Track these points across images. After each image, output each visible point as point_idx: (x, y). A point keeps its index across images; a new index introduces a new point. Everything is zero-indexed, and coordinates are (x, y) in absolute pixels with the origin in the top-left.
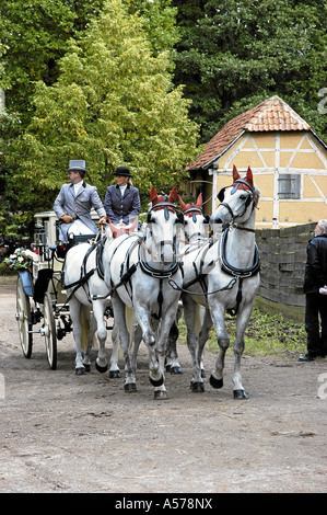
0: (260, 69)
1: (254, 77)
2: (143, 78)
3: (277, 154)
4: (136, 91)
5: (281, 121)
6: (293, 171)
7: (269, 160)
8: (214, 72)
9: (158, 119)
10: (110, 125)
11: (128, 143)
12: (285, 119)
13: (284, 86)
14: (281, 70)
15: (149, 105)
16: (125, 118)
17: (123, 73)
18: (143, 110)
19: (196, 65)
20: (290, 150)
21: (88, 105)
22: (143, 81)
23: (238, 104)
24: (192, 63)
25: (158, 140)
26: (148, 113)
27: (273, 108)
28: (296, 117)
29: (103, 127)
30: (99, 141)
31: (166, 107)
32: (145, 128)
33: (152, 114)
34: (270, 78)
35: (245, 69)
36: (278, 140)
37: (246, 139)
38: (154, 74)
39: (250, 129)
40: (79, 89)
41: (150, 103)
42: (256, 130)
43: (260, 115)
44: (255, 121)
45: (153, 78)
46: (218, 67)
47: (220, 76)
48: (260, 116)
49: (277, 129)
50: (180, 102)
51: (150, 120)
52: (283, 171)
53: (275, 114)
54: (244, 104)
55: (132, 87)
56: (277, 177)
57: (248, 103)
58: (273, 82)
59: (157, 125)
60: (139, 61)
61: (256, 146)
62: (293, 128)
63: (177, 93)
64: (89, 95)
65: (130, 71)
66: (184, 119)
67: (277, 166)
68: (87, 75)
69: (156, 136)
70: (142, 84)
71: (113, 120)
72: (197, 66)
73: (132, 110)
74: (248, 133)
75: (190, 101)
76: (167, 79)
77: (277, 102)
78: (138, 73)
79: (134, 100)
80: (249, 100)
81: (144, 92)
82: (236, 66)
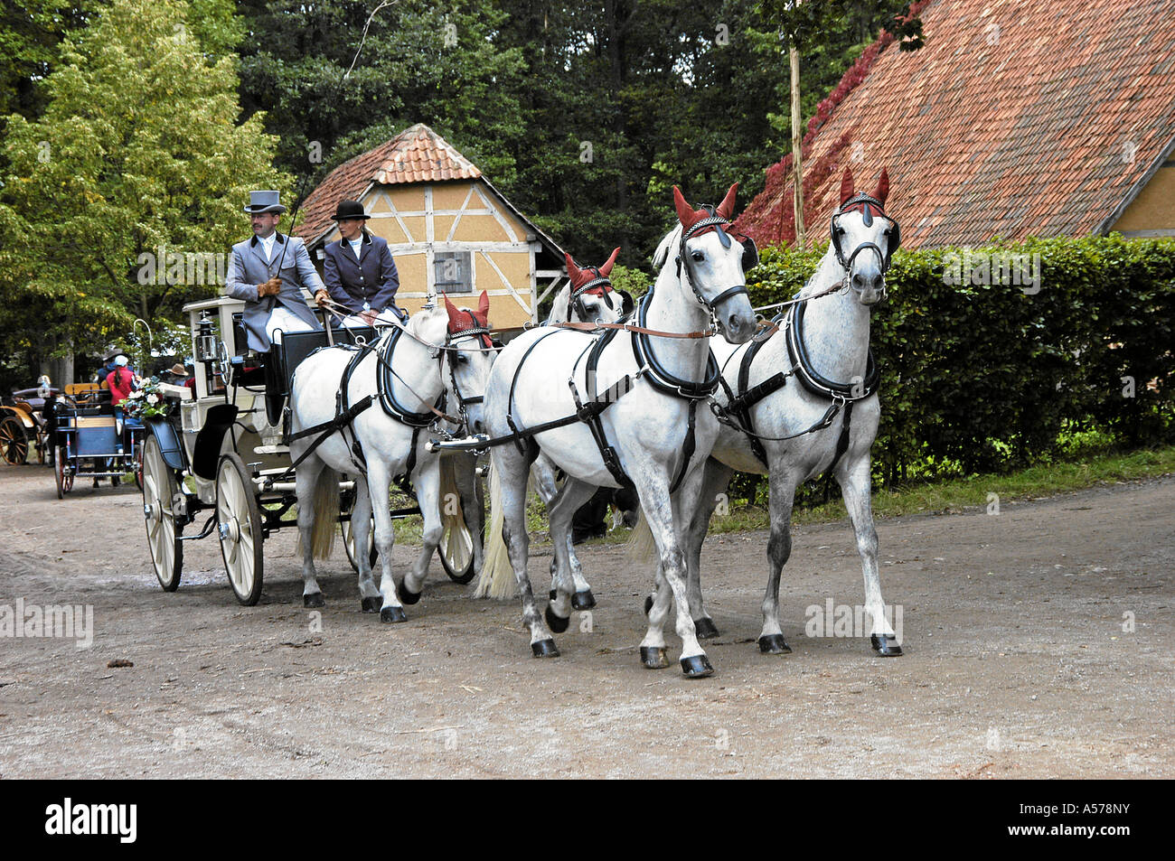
0: (378, 81)
1: (367, 96)
2: (194, 102)
3: (430, 219)
4: (184, 125)
5: (433, 165)
6: (458, 246)
7: (417, 230)
8: (301, 89)
9: (225, 169)
10: (144, 184)
11: (177, 212)
12: (438, 162)
13: (418, 110)
14: (413, 81)
15: (207, 147)
16: (169, 170)
17: (158, 95)
18: (199, 156)
19: (269, 78)
20: (450, 213)
21: (103, 152)
22: (194, 107)
23: (345, 141)
24: (261, 76)
25: (228, 205)
26: (208, 161)
27: (418, 144)
28: (457, 158)
29: (131, 187)
30: (126, 211)
31: (237, 150)
32: (203, 184)
33: (215, 163)
34: (394, 96)
35: (353, 83)
36: (430, 197)
37: (376, 197)
38: (211, 94)
39: (382, 180)
40: (86, 126)
41: (210, 144)
42: (392, 181)
43: (397, 157)
44: (389, 166)
45: (212, 102)
46: (307, 80)
47: (311, 96)
48: (397, 159)
49: (426, 177)
50: (260, 139)
51: (210, 173)
52: (440, 247)
53: (421, 155)
54: (355, 141)
55: (176, 119)
56: (431, 258)
57: (361, 139)
58: (399, 102)
59: (225, 181)
60: (185, 73)
61: (393, 208)
62: (454, 175)
63: (253, 125)
64: (104, 133)
65: (169, 92)
66: (266, 168)
67: (431, 238)
68: (98, 100)
69: (224, 199)
70: (193, 113)
71: (147, 175)
72: (271, 80)
73: (179, 156)
74: (378, 187)
75: (276, 139)
76: (233, 104)
77: (424, 135)
78: (186, 94)
79: (181, 141)
80: (363, 133)
81: (198, 125)
82: (337, 79)
